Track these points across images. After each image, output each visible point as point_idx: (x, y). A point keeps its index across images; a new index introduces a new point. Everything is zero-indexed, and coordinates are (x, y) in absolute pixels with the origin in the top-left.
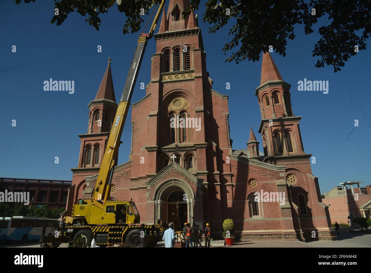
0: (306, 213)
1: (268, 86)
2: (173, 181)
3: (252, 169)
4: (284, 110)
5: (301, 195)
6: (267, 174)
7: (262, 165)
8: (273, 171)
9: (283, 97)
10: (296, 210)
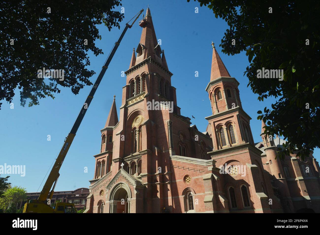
0: (249, 205)
1: (211, 85)
2: (121, 184)
3: (186, 167)
4: (225, 104)
5: (243, 186)
6: (198, 169)
7: (193, 161)
8: (202, 166)
9: (224, 91)
10: (222, 203)
